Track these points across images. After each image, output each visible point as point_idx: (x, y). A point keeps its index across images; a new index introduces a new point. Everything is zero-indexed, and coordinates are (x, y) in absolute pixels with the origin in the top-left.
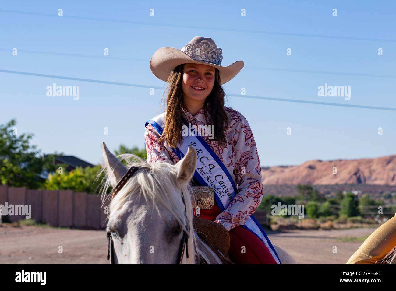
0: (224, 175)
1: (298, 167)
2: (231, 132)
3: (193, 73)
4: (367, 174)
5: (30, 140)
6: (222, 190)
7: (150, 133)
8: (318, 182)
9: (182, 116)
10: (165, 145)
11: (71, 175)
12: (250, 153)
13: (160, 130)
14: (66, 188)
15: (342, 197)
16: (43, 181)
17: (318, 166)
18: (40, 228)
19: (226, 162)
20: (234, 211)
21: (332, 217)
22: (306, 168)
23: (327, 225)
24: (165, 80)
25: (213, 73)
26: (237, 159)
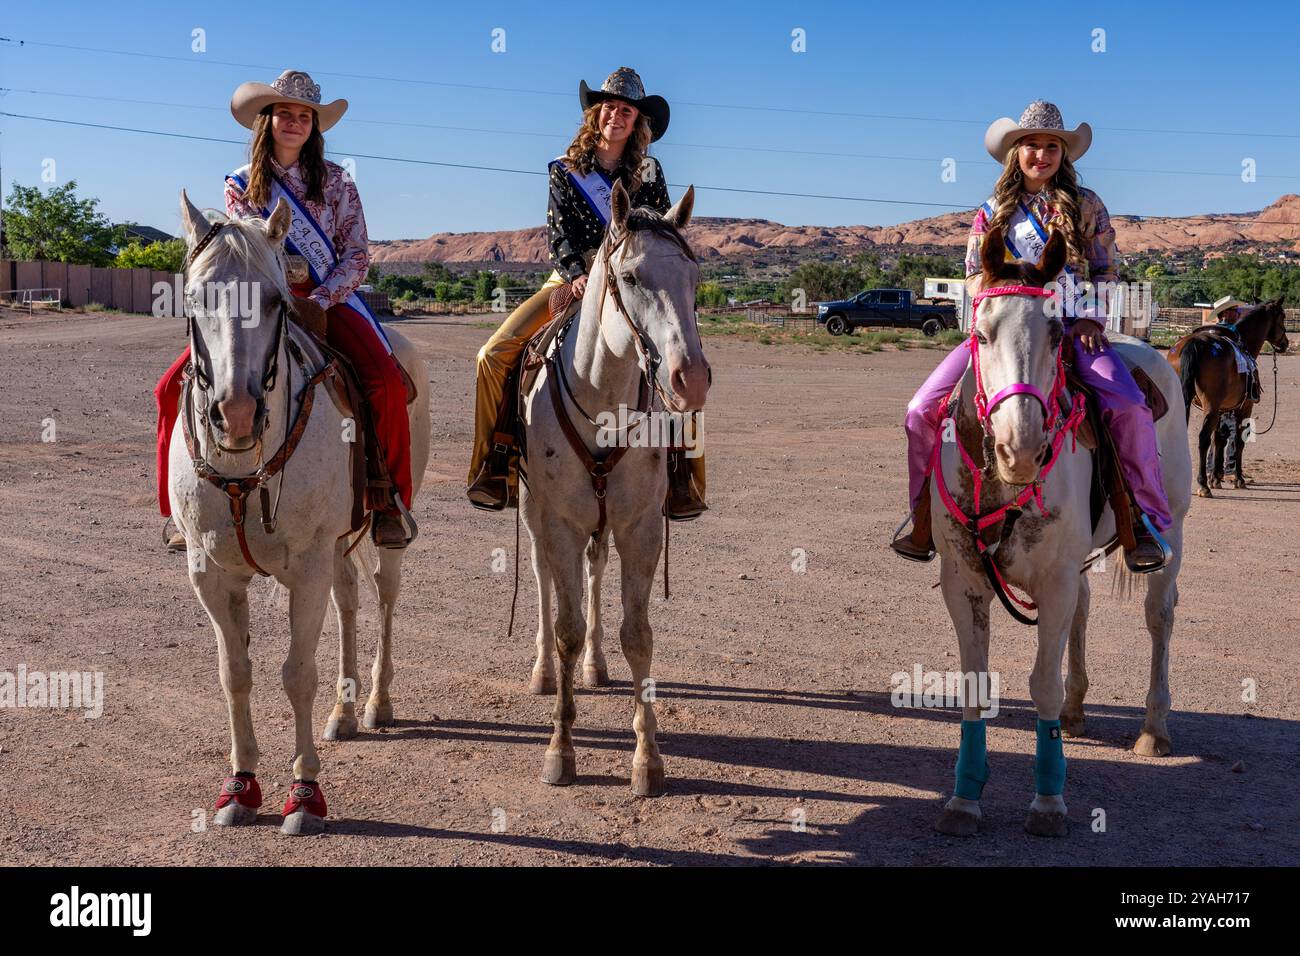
0: (322, 242)
1: (426, 241)
2: (332, 191)
3: (284, 115)
4: (506, 250)
5: (94, 207)
6: (318, 259)
7: (231, 189)
8: (449, 260)
9: (271, 170)
10: (250, 204)
11: (148, 250)
12: (354, 217)
13: (244, 185)
14: (141, 266)
15: (477, 277)
16: (113, 257)
17: (449, 240)
18: (111, 313)
19: (324, 227)
20: (333, 286)
21: (465, 300)
22: (435, 242)
23: (459, 309)
24: (249, 126)
25: (310, 116)
26: (339, 224)
